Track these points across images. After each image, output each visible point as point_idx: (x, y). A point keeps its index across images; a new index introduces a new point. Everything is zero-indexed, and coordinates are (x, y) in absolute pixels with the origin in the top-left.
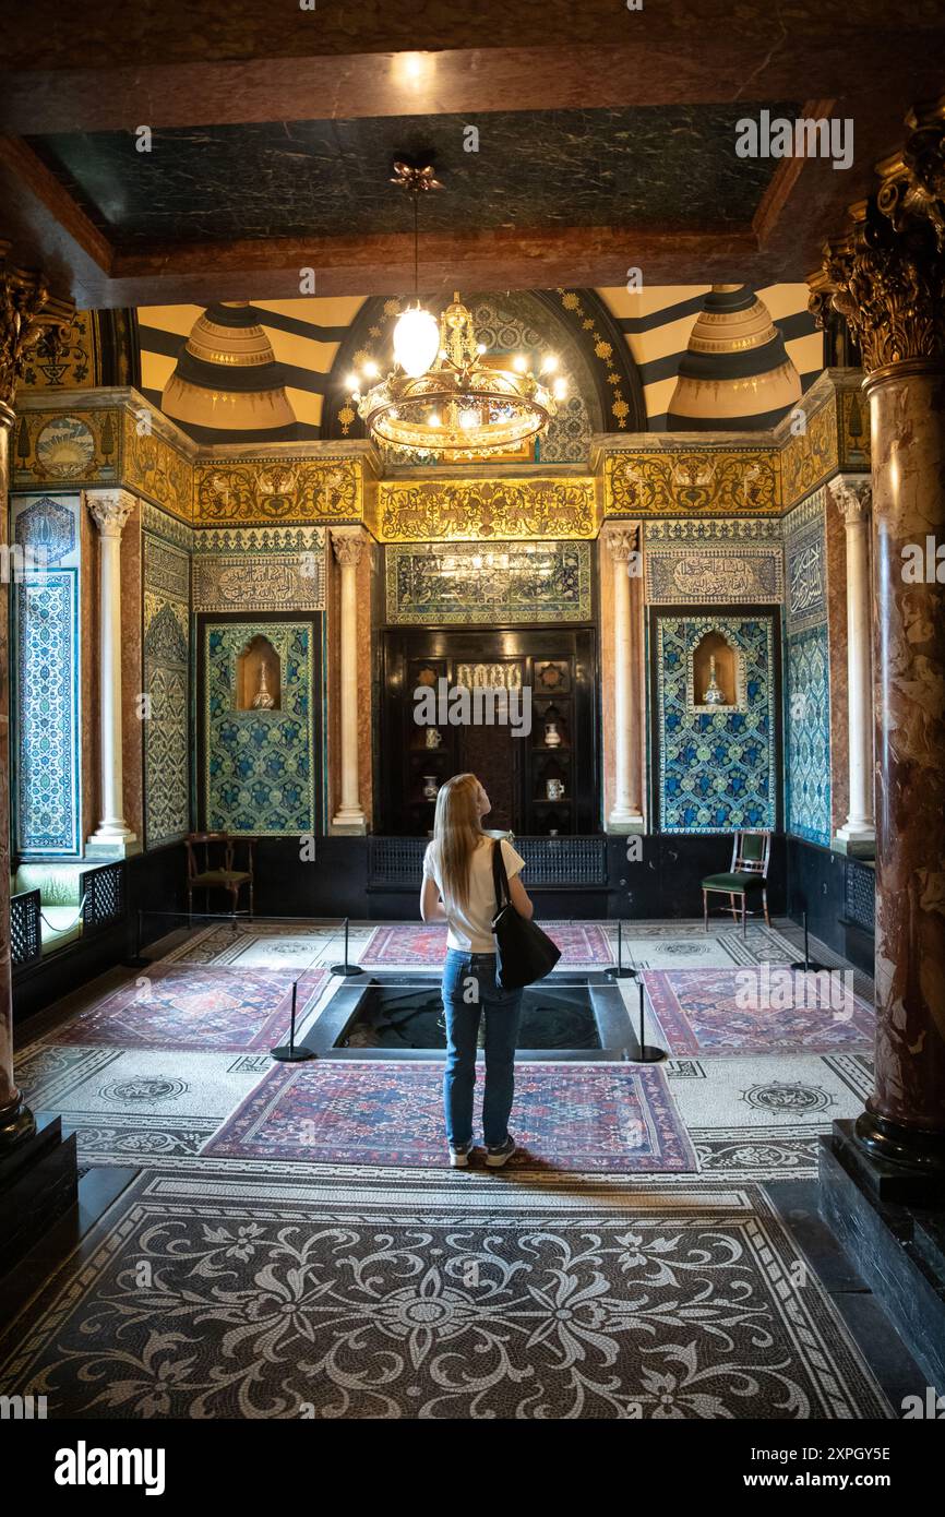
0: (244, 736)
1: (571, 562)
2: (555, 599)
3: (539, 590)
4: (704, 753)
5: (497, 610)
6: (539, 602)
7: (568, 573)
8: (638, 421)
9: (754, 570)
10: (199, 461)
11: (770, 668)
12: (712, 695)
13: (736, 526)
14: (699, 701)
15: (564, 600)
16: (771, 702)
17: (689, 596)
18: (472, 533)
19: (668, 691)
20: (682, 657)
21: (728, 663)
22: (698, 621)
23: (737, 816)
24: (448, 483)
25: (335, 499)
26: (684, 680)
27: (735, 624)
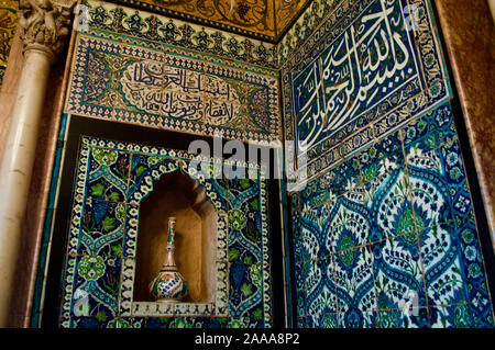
9: (242, 98)
11: (265, 240)
12: (168, 282)
13: (219, 38)
16: (266, 298)
17: (143, 113)
19: (86, 270)
20: (120, 208)
21: (194, 233)
22: (154, 154)
26: (118, 250)
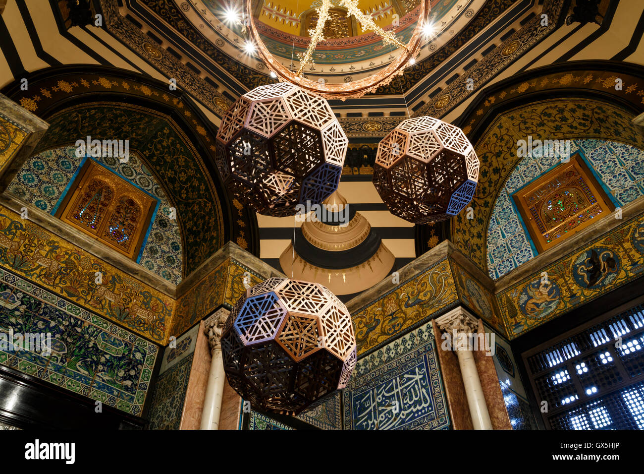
1: (138, 356)
2: (114, 383)
3: (100, 367)
5: (50, 368)
6: (97, 379)
7: (132, 364)
15: (121, 387)
24: (53, 238)
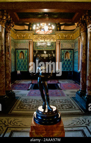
0: (20, 61)
1: (53, 44)
2: (51, 48)
3: (49, 47)
4: (66, 63)
5: (45, 49)
8: (60, 30)
9: (71, 45)
10: (16, 33)
11: (72, 55)
13: (69, 41)
14: (65, 58)
16: (72, 58)
17: (65, 48)
18: (43, 41)
19: (62, 57)
20: (64, 54)
21: (68, 54)
23: (69, 69)
25: (30, 37)
26: (64, 56)
27: (69, 51)
